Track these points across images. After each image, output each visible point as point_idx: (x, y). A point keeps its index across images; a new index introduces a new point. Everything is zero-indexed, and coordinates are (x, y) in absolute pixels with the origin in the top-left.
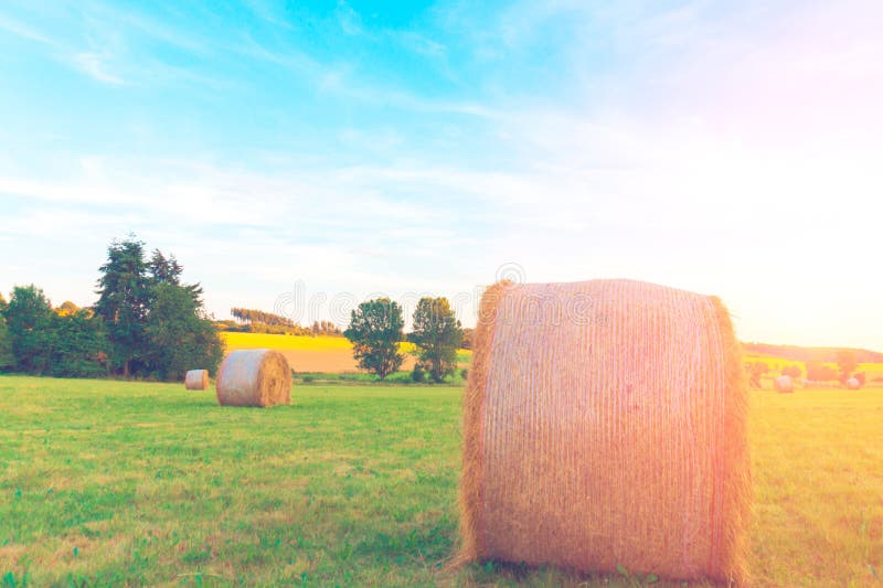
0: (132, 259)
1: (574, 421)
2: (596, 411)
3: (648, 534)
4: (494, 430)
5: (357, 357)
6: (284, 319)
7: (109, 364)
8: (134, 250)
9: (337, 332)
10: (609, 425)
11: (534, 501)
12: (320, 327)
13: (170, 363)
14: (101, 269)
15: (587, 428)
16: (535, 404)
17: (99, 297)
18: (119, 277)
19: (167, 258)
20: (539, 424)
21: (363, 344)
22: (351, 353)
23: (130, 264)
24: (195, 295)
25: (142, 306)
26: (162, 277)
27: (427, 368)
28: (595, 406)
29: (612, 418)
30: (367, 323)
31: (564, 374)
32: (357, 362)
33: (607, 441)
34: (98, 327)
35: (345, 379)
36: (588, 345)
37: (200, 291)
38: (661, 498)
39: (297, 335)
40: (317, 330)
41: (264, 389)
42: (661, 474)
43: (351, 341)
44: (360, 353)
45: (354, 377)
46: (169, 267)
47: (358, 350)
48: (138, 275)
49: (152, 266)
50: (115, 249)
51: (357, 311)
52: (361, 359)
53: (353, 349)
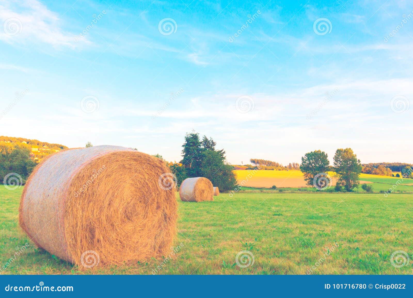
0: (194, 141)
5: (306, 180)
6: (275, 163)
8: (195, 137)
9: (298, 167)
12: (292, 166)
14: (183, 146)
17: (183, 158)
18: (189, 149)
19: (209, 140)
21: (309, 173)
22: (303, 178)
23: (194, 143)
24: (222, 154)
26: (208, 147)
27: (343, 184)
30: (310, 163)
32: (306, 182)
34: (183, 170)
35: (301, 190)
37: (224, 153)
39: (280, 170)
40: (290, 167)
41: (198, 194)
43: (303, 172)
44: (307, 178)
45: (305, 189)
46: (210, 143)
47: (306, 177)
48: (198, 148)
49: (203, 143)
50: (188, 137)
51: (305, 157)
52: (308, 181)
53: (304, 176)
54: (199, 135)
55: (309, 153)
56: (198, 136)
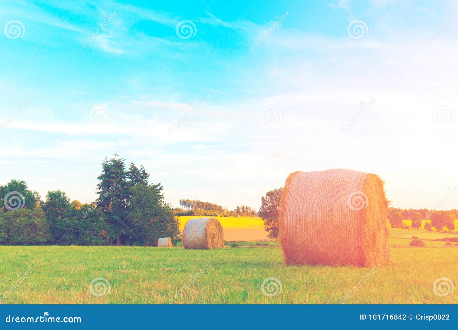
0: (118, 170)
1: (313, 215)
2: (320, 212)
3: (338, 250)
4: (288, 219)
5: (267, 230)
6: (216, 206)
7: (108, 237)
8: (118, 165)
9: (253, 213)
10: (324, 216)
11: (302, 241)
12: (241, 210)
13: (145, 236)
14: (99, 178)
15: (317, 217)
16: (301, 210)
17: (98, 196)
19: (139, 169)
20: (302, 216)
21: (271, 220)
22: (263, 228)
23: (117, 173)
24: (158, 191)
25: (125, 200)
26: (137, 181)
28: (320, 210)
29: (325, 213)
30: (273, 206)
31: (311, 201)
32: (268, 233)
33: (323, 221)
34: (100, 215)
35: (260, 245)
36: (319, 191)
37: (161, 189)
38: (341, 238)
39: (225, 216)
40: (239, 212)
41: (209, 239)
42: (340, 230)
43: (263, 219)
44: (269, 227)
45: (266, 244)
46: (140, 174)
47: (268, 225)
48: (122, 180)
49: (130, 174)
50: (107, 164)
51: (266, 197)
52: (270, 231)
53: (265, 224)
54: (124, 161)
55: (272, 191)
56: (122, 163)
